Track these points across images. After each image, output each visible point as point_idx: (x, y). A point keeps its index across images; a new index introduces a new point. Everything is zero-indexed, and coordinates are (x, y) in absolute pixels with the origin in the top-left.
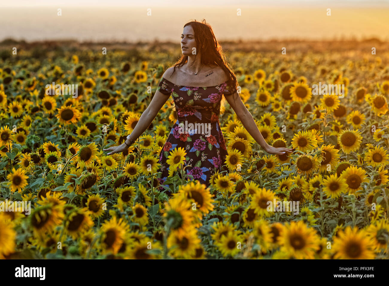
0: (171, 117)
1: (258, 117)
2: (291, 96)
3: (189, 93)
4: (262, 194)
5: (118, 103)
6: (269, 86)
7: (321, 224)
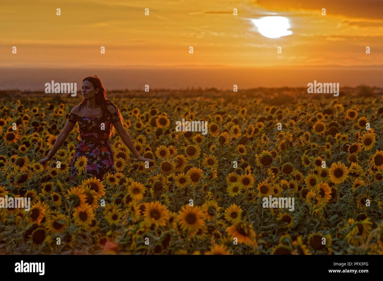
0: (79, 138)
1: (135, 138)
2: (156, 124)
3: (89, 121)
4: (135, 185)
5: (44, 130)
6: (142, 118)
7: (174, 205)
